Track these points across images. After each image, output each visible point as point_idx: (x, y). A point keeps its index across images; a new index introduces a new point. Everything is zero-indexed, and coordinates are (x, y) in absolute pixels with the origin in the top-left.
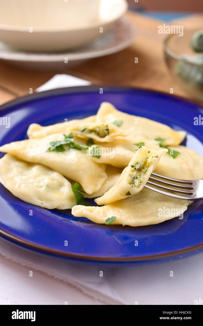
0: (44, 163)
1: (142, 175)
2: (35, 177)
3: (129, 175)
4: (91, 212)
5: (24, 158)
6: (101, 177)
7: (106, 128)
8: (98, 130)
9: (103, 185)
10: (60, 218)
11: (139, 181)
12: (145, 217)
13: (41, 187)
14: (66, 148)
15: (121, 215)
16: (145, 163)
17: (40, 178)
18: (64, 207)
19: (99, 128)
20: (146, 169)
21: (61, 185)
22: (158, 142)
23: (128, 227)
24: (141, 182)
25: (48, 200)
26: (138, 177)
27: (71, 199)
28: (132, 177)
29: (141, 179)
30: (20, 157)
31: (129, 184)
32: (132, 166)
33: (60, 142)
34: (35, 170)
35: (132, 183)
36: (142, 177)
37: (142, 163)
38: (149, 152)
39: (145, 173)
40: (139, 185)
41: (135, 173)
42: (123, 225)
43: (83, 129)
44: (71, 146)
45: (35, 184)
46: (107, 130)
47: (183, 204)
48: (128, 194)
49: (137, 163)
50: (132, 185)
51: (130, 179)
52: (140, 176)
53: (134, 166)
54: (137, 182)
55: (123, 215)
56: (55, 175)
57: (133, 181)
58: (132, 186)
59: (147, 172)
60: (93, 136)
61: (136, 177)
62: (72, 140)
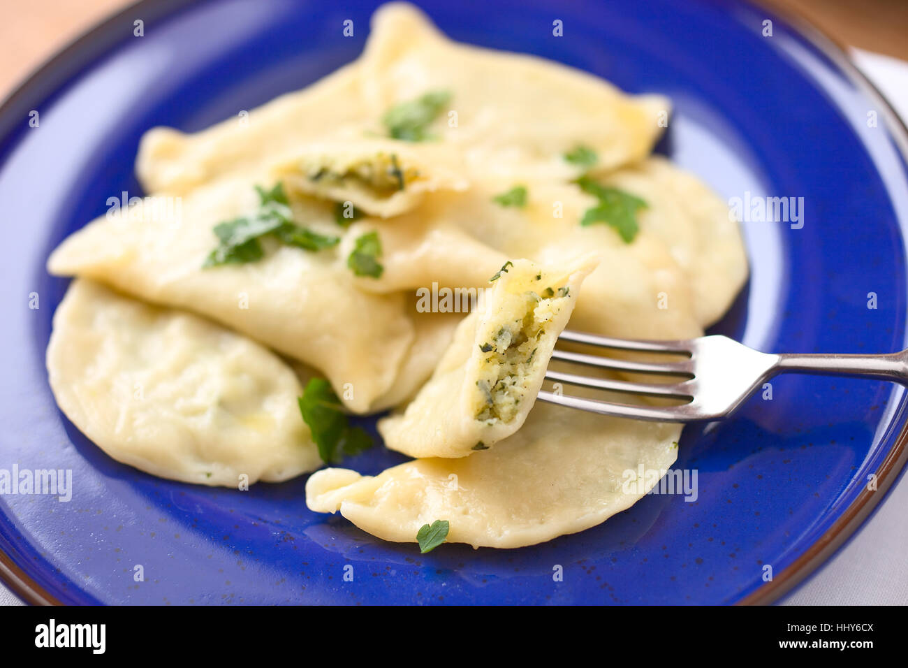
0: (202, 307)
1: (520, 371)
2: (178, 371)
3: (477, 383)
4: (367, 500)
5: (135, 288)
6: (390, 335)
7: (390, 168)
8: (365, 172)
9: (402, 365)
11: (512, 400)
12: (540, 509)
13: (197, 412)
14: (267, 245)
15: (465, 513)
16: (529, 319)
17: (192, 373)
18: (280, 472)
19: (369, 165)
20: (532, 340)
21: (263, 389)
23: (490, 555)
24: (517, 402)
25: (228, 459)
26: (508, 381)
28: (485, 389)
29: (518, 389)
31: (477, 421)
32: (486, 349)
33: (244, 222)
35: (489, 410)
36: (521, 380)
37: (517, 327)
38: (539, 278)
39: (529, 361)
40: (514, 413)
41: (495, 370)
42: (476, 548)
43: (315, 170)
44: (285, 235)
45: (180, 403)
46: (398, 173)
47: (662, 437)
48: (480, 446)
49: (501, 333)
50: (490, 421)
51: (479, 397)
52: (515, 379)
53: (491, 343)
54: (505, 402)
55: (472, 510)
56: (240, 351)
57: (491, 401)
58: (490, 425)
59: (535, 357)
60: (352, 196)
61: (499, 385)
62: (286, 213)
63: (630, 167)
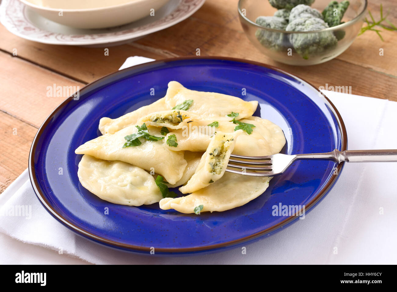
0: (123, 160)
1: (221, 160)
2: (117, 176)
3: (209, 163)
4: (178, 203)
5: (101, 158)
6: (181, 164)
7: (178, 115)
8: (170, 117)
9: (185, 172)
10: (150, 214)
11: (219, 168)
12: (230, 200)
13: (126, 186)
14: (141, 141)
15: (208, 203)
16: (223, 147)
17: (122, 177)
18: (151, 202)
19: (171, 115)
20: (224, 153)
21: (144, 180)
22: (231, 119)
23: (216, 213)
24: (221, 168)
25: (135, 198)
26: (218, 163)
27: (157, 193)
28: (212, 165)
29: (221, 165)
30: (98, 156)
31: (210, 173)
32: (211, 154)
33: (135, 135)
34: (116, 168)
35: (213, 170)
36: (222, 163)
37: (219, 149)
38: (224, 136)
39: (224, 158)
40: (220, 172)
41: (214, 160)
42: (211, 212)
43: (155, 119)
44: (147, 138)
45: (119, 184)
46: (180, 117)
47: (264, 181)
48: (211, 181)
49: (215, 150)
50: (214, 173)
51: (210, 167)
52: (220, 163)
53: (212, 153)
54: (218, 168)
55: (209, 202)
56: (136, 170)
57: (213, 168)
58: (214, 174)
59: (225, 157)
60: (167, 125)
61: (215, 164)
62: (146, 131)
63: (248, 119)
